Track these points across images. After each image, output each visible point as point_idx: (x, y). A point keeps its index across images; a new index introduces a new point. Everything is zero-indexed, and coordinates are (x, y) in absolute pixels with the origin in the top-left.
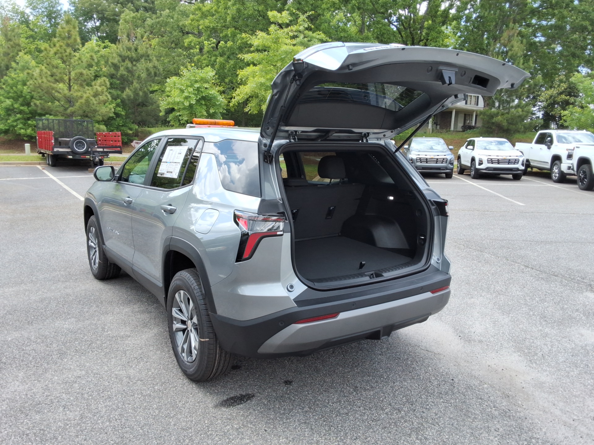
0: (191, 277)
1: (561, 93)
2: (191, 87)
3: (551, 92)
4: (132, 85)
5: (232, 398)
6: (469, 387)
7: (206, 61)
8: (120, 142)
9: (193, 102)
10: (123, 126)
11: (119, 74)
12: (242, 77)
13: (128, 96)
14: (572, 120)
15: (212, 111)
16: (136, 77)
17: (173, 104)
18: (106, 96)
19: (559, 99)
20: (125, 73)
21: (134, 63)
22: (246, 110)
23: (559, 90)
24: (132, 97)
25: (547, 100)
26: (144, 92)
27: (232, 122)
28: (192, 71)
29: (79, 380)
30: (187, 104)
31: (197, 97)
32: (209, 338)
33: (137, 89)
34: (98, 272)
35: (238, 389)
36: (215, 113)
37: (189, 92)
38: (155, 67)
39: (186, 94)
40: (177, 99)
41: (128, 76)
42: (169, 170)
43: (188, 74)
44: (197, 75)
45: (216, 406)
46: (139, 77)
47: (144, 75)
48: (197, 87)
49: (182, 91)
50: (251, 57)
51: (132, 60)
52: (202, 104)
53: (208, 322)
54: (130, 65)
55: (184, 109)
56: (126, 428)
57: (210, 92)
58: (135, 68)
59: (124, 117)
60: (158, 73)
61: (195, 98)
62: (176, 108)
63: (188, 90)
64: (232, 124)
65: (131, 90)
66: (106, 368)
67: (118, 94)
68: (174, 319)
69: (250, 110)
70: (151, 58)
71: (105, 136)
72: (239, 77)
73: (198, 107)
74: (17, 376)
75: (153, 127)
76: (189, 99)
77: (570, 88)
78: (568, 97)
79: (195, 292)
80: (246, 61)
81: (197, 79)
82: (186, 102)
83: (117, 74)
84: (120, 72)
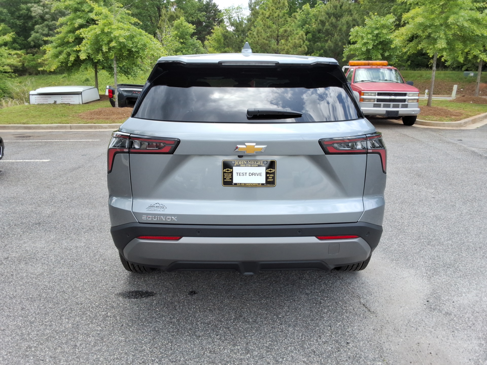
2: (370, 34)
4: (333, 37)
9: (370, 47)
13: (329, 47)
15: (387, 54)
16: (337, 30)
17: (354, 50)
18: (304, 47)
20: (329, 27)
21: (338, 18)
24: (332, 48)
27: (386, 62)
28: (374, 19)
31: (375, 42)
33: (337, 40)
36: (390, 55)
37: (368, 39)
38: (354, 20)
39: (365, 40)
41: (331, 30)
43: (371, 22)
44: (378, 23)
46: (340, 30)
47: (344, 28)
48: (377, 34)
51: (337, 16)
52: (378, 48)
54: (334, 20)
57: (388, 37)
58: (338, 23)
61: (372, 44)
63: (367, 37)
64: (385, 64)
65: (332, 41)
67: (322, 46)
70: (352, 12)
73: (375, 51)
76: (367, 45)
81: (377, 26)
82: (363, 48)
83: (323, 29)
84: (326, 27)
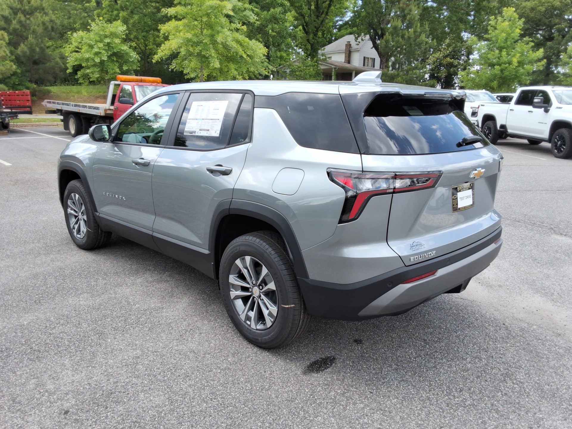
0: (261, 242)
1: (447, 56)
2: (100, 42)
3: (438, 55)
4: (27, 40)
5: (315, 363)
6: (522, 330)
7: (107, 16)
8: (30, 102)
9: (105, 58)
10: (19, 85)
11: (11, 28)
12: (165, 32)
13: (24, 52)
14: (467, 81)
15: (125, 68)
16: (31, 31)
17: (80, 60)
18: (5, 52)
19: (444, 62)
20: (18, 26)
21: (28, 16)
22: (172, 67)
23: (444, 53)
24: (28, 54)
25: (434, 63)
26: (41, 48)
27: (159, 79)
28: (100, 25)
29: (139, 360)
30: (97, 60)
31: (108, 53)
32: (294, 304)
33: (32, 45)
34: (86, 242)
35: (314, 353)
37: (99, 48)
38: (51, 21)
39: (96, 50)
40: (87, 55)
41: (21, 30)
42: (202, 128)
43: (97, 28)
44: (107, 30)
45: (305, 373)
46: (34, 32)
47: (40, 30)
48: (108, 43)
49: (91, 47)
50: (174, 11)
51: (25, 13)
52: (113, 60)
53: (292, 288)
54: (23, 18)
55: (95, 65)
56: (228, 407)
57: (122, 48)
58: (28, 22)
59: (20, 76)
60: (55, 27)
61: (106, 54)
62: (83, 65)
63: (97, 46)
64: (159, 82)
65: (26, 46)
66: (161, 345)
68: (231, 286)
69: (175, 67)
70: (46, 11)
71: (9, 95)
72: (162, 32)
73: (109, 64)
74: (63, 365)
75: (51, 85)
76: (100, 55)
77: (454, 52)
78: (453, 60)
79: (272, 257)
80: (169, 15)
81: (106, 33)
82: (96, 58)
83: (9, 28)
84: (13, 26)
